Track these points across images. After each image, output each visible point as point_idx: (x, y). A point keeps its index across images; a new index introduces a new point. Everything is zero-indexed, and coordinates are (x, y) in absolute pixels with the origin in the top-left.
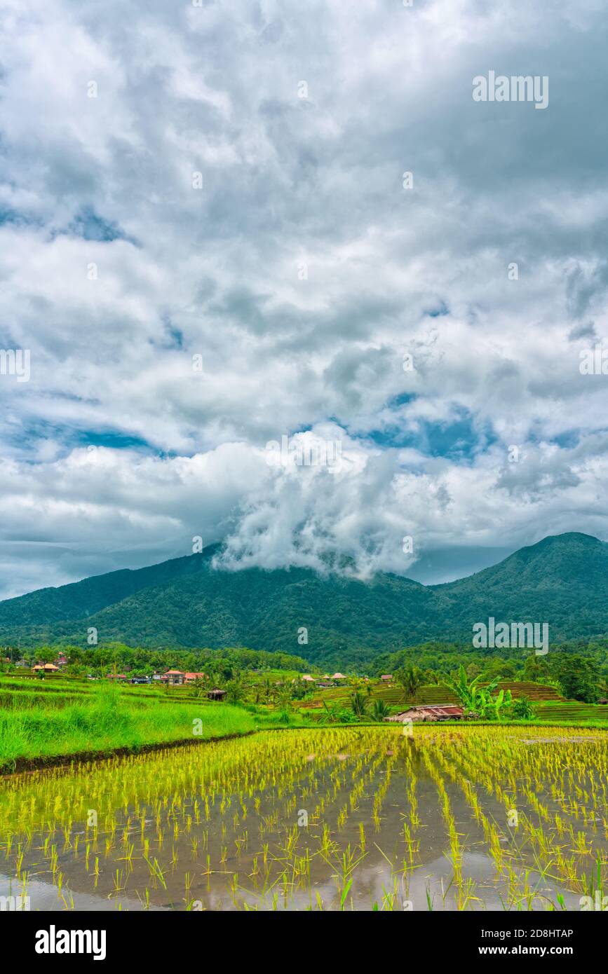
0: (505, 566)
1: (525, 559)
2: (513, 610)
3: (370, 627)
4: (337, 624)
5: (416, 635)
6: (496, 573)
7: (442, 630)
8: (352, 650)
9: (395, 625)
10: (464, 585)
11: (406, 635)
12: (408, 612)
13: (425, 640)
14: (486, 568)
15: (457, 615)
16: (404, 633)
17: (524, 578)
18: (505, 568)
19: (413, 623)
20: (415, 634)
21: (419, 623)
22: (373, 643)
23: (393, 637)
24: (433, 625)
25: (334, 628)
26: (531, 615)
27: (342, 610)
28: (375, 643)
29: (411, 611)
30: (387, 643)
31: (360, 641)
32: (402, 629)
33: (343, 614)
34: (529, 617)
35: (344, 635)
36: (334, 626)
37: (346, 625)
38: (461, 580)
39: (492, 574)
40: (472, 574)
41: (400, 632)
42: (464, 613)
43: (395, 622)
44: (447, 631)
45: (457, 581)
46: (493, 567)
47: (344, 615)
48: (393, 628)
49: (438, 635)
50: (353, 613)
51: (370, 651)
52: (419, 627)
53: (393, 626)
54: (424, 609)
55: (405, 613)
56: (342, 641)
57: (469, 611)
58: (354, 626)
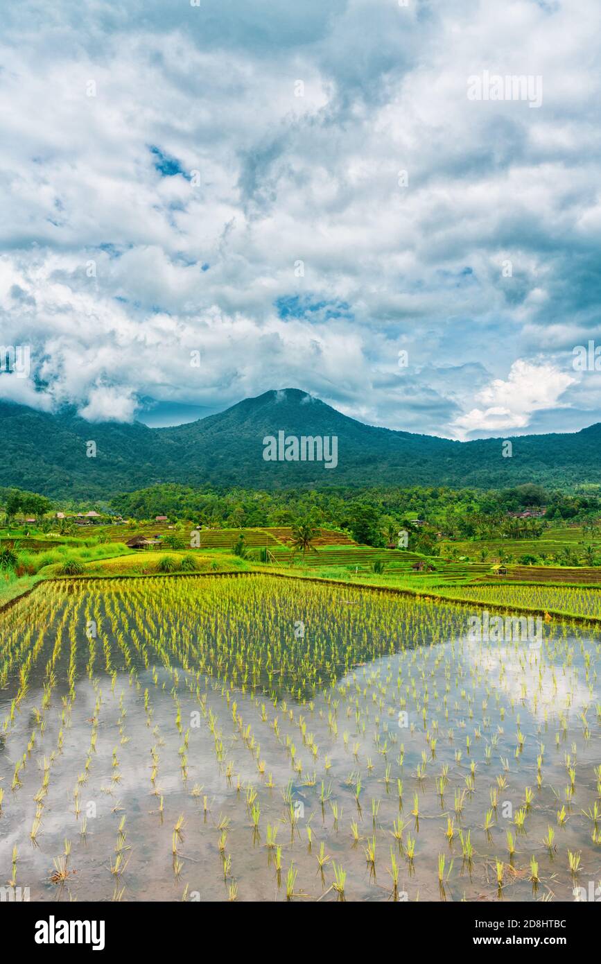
0: (229, 414)
1: (248, 410)
2: (233, 456)
3: (94, 465)
4: (60, 461)
5: (142, 475)
6: (220, 421)
7: (168, 472)
8: (78, 487)
9: (120, 463)
10: (189, 430)
11: (132, 474)
12: (133, 453)
13: (151, 480)
14: (211, 415)
15: (180, 458)
16: (129, 473)
17: (246, 427)
18: (228, 416)
19: (137, 463)
20: (140, 474)
21: (143, 463)
22: (98, 481)
23: (118, 476)
24: (158, 467)
25: (57, 464)
26: (250, 462)
27: (67, 447)
28: (101, 481)
29: (135, 452)
30: (113, 482)
31: (85, 478)
32: (128, 469)
33: (66, 451)
34: (248, 463)
35: (68, 472)
36: (57, 462)
37: (69, 462)
38: (185, 425)
39: (216, 422)
40: (197, 420)
41: (125, 472)
42: (188, 456)
43: (121, 461)
44: (173, 473)
45: (182, 425)
46: (217, 415)
47: (69, 452)
48: (118, 468)
49: (164, 476)
50: (78, 451)
51: (98, 488)
52: (144, 467)
53: (118, 465)
54: (149, 450)
55: (130, 454)
56: (68, 478)
57: (193, 455)
58: (77, 463)
